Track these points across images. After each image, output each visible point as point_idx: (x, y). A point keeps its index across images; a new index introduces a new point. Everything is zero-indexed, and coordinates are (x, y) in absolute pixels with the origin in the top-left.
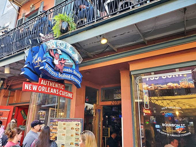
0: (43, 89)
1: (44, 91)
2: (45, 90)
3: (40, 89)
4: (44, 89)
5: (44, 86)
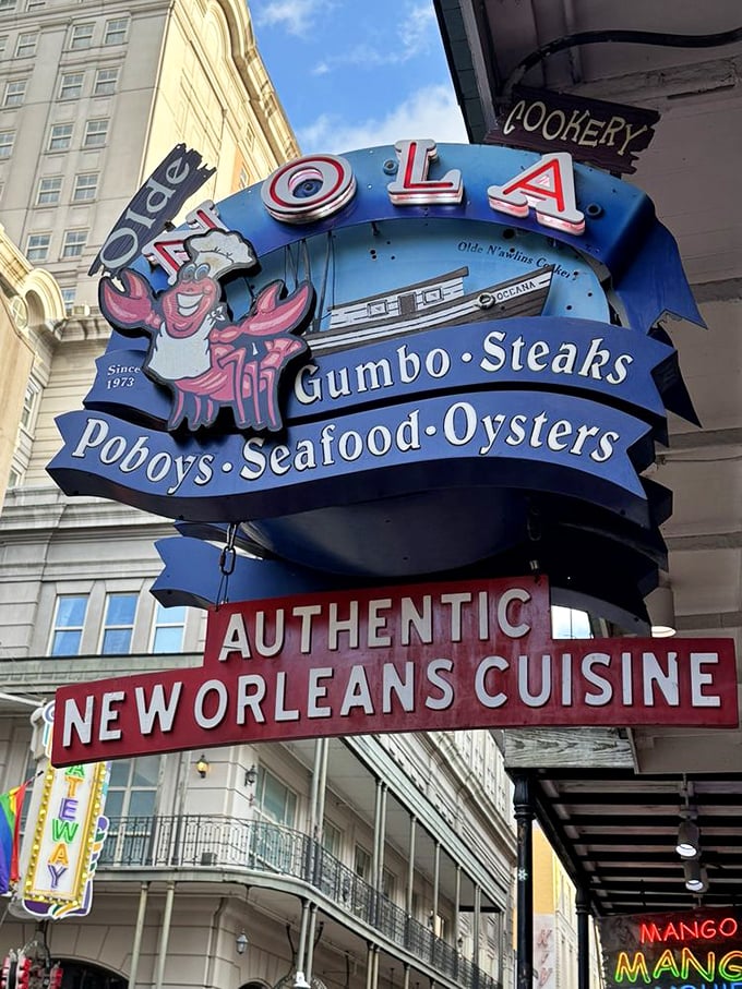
0: (243, 700)
1: (259, 718)
2: (267, 704)
3: (208, 711)
4: (254, 700)
5: (255, 663)
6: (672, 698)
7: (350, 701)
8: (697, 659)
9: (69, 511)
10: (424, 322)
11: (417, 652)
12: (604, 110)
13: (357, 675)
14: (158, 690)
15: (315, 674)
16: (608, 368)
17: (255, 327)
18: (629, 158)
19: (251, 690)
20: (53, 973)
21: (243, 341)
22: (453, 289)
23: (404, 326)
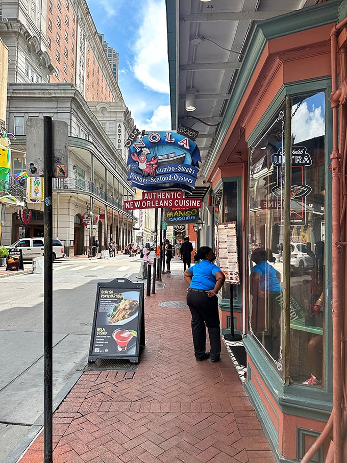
1: (150, 206)
3: (144, 205)
5: (149, 200)
6: (195, 205)
7: (161, 204)
8: (198, 201)
9: (14, 91)
10: (170, 159)
11: (168, 199)
12: (192, 130)
13: (161, 201)
14: (137, 202)
15: (156, 201)
16: (192, 172)
17: (151, 163)
18: (195, 138)
19: (149, 203)
20: (30, 213)
21: (150, 164)
22: (173, 155)
23: (167, 160)
